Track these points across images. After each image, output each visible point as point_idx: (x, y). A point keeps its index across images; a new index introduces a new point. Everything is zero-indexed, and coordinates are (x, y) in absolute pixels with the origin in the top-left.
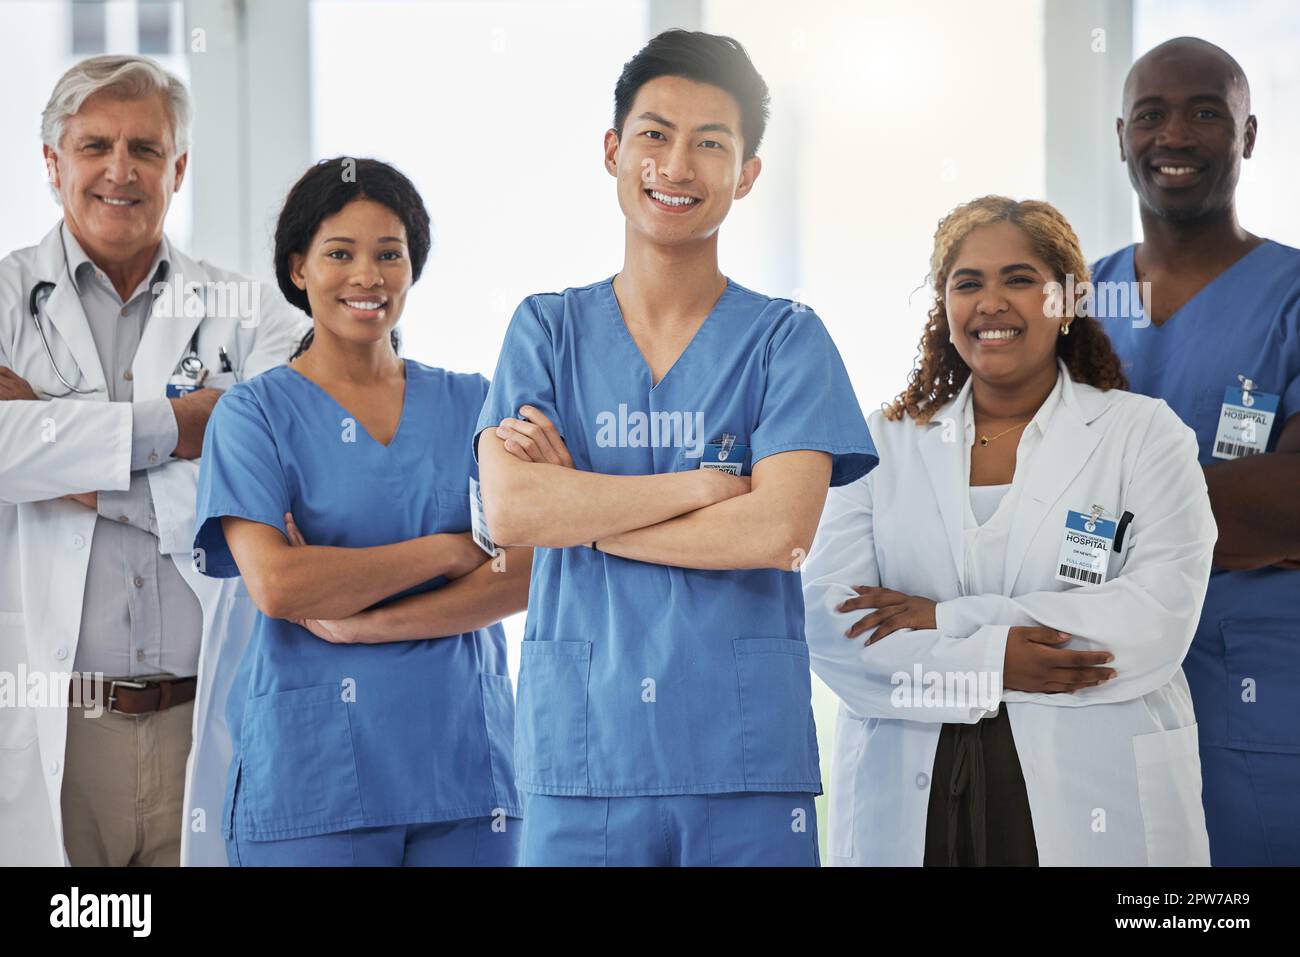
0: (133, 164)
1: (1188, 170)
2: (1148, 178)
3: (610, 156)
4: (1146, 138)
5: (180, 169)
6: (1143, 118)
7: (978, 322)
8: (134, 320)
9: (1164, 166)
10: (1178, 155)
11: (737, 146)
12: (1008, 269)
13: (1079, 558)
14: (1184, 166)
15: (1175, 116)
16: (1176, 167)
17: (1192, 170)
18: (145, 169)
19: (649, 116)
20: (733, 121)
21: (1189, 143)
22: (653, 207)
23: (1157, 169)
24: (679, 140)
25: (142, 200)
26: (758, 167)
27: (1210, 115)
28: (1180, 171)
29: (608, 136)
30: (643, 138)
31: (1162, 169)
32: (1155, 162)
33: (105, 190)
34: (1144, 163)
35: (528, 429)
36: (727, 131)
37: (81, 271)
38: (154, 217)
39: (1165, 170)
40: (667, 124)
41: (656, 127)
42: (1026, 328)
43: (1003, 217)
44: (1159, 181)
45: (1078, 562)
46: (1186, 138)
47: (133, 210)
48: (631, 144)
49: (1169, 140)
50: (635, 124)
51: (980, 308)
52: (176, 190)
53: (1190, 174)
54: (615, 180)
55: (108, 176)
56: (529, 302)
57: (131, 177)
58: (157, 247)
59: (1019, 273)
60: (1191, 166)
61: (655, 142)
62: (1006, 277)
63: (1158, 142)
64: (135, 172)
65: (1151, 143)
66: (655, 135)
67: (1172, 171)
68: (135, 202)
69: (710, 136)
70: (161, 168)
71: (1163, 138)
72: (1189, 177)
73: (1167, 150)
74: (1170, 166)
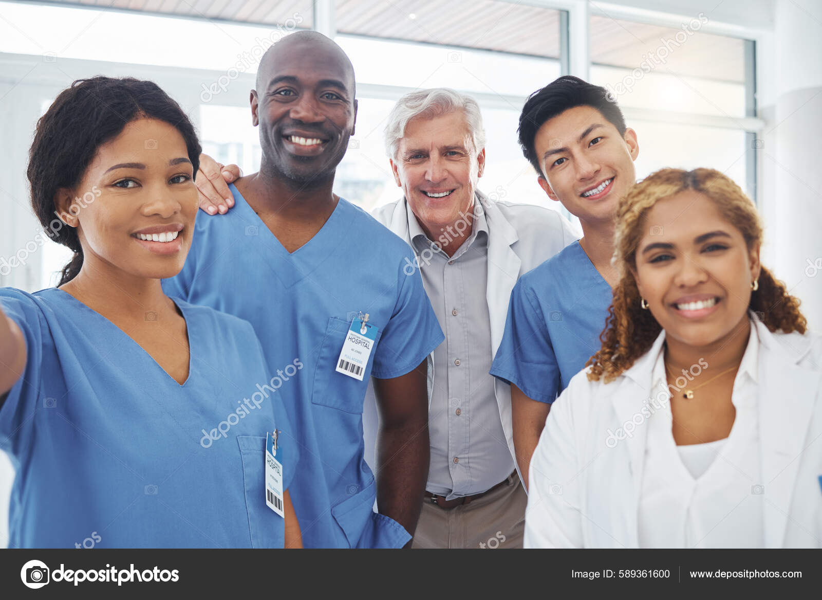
1: (315, 142)
2: (278, 145)
6: (279, 93)
7: (675, 295)
9: (295, 136)
12: (701, 239)
14: (312, 138)
15: (306, 96)
16: (306, 137)
17: (319, 142)
21: (319, 118)
23: (288, 137)
27: (334, 97)
28: (309, 142)
31: (293, 138)
32: (287, 131)
39: (295, 139)
42: (726, 293)
43: (685, 187)
46: (316, 114)
49: (301, 114)
51: (678, 281)
53: (317, 144)
59: (714, 240)
60: (317, 138)
62: (701, 246)
63: (292, 115)
65: (287, 114)
67: (302, 141)
71: (297, 112)
72: (315, 149)
73: (299, 123)
74: (300, 136)
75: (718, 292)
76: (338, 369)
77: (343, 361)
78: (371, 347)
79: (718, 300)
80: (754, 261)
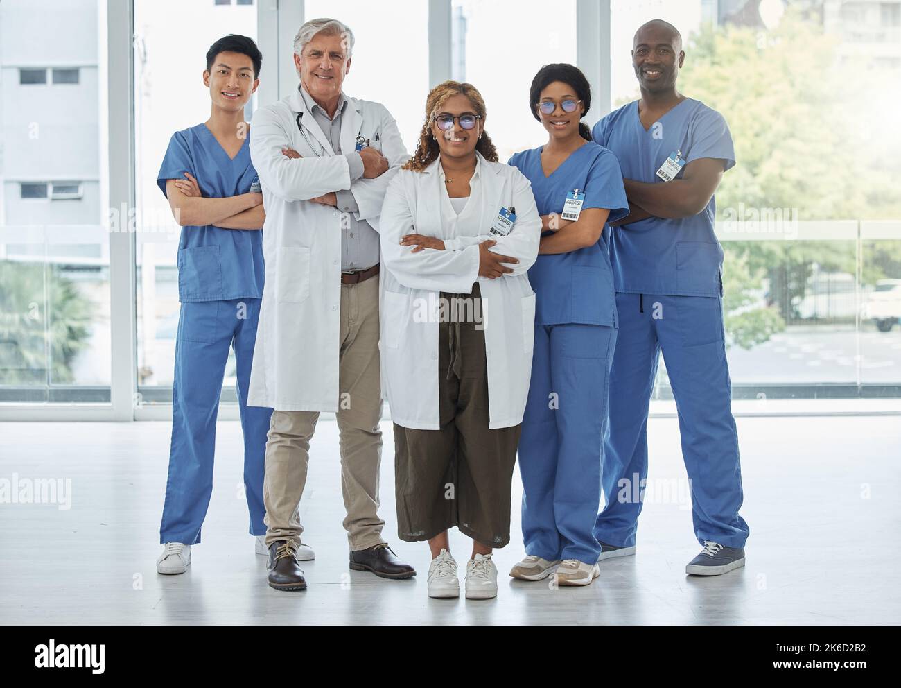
0: (331, 62)
2: (642, 75)
3: (206, 80)
4: (641, 59)
5: (348, 65)
6: (640, 52)
8: (336, 126)
10: (652, 66)
11: (252, 74)
12: (463, 113)
13: (499, 227)
14: (655, 71)
15: (652, 51)
16: (653, 71)
17: (658, 73)
18: (335, 64)
19: (222, 65)
20: (251, 66)
21: (657, 62)
22: (225, 98)
23: (645, 72)
24: (233, 73)
25: (333, 76)
26: (258, 82)
27: (666, 51)
28: (654, 73)
29: (204, 72)
30: (219, 74)
31: (647, 72)
32: (644, 69)
33: (319, 72)
34: (641, 68)
35: (189, 183)
36: (249, 69)
37: (314, 109)
38: (339, 84)
39: (649, 72)
40: (229, 68)
41: (224, 69)
44: (646, 76)
45: (498, 228)
46: (656, 60)
47: (329, 81)
48: (215, 76)
49: (650, 61)
50: (216, 68)
52: (347, 73)
54: (209, 89)
55: (321, 67)
56: (176, 134)
57: (330, 67)
58: (340, 96)
60: (658, 71)
61: (223, 75)
62: (462, 117)
63: (646, 61)
64: (331, 65)
65: (643, 61)
66: (224, 72)
67: (651, 73)
68: (331, 78)
69: (244, 72)
70: (342, 64)
71: (647, 60)
72: (657, 75)
73: (649, 64)
74: (650, 71)
75: (466, 136)
76: (657, 173)
77: (661, 171)
78: (679, 170)
79: (465, 139)
80: (481, 127)
